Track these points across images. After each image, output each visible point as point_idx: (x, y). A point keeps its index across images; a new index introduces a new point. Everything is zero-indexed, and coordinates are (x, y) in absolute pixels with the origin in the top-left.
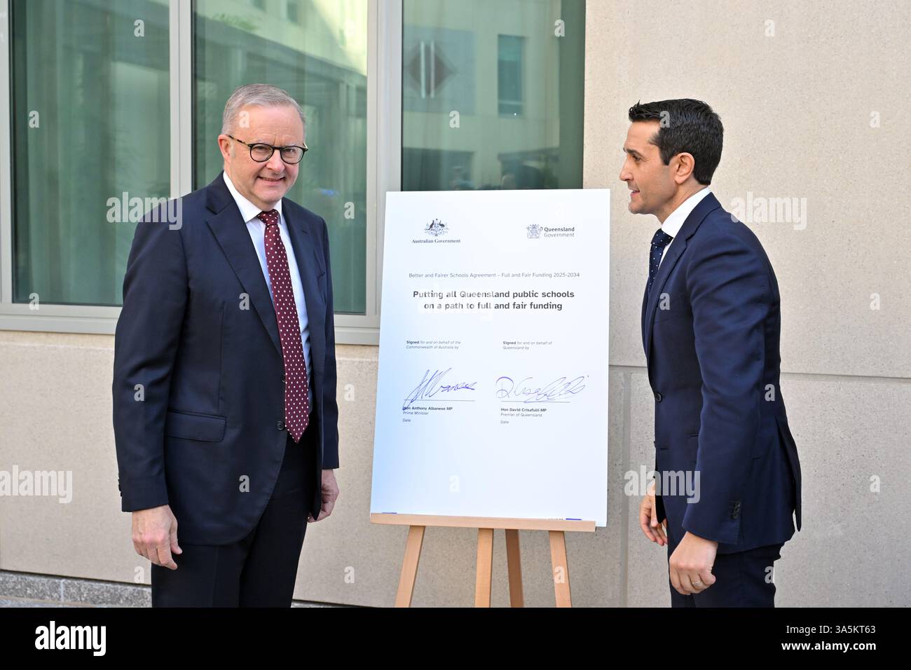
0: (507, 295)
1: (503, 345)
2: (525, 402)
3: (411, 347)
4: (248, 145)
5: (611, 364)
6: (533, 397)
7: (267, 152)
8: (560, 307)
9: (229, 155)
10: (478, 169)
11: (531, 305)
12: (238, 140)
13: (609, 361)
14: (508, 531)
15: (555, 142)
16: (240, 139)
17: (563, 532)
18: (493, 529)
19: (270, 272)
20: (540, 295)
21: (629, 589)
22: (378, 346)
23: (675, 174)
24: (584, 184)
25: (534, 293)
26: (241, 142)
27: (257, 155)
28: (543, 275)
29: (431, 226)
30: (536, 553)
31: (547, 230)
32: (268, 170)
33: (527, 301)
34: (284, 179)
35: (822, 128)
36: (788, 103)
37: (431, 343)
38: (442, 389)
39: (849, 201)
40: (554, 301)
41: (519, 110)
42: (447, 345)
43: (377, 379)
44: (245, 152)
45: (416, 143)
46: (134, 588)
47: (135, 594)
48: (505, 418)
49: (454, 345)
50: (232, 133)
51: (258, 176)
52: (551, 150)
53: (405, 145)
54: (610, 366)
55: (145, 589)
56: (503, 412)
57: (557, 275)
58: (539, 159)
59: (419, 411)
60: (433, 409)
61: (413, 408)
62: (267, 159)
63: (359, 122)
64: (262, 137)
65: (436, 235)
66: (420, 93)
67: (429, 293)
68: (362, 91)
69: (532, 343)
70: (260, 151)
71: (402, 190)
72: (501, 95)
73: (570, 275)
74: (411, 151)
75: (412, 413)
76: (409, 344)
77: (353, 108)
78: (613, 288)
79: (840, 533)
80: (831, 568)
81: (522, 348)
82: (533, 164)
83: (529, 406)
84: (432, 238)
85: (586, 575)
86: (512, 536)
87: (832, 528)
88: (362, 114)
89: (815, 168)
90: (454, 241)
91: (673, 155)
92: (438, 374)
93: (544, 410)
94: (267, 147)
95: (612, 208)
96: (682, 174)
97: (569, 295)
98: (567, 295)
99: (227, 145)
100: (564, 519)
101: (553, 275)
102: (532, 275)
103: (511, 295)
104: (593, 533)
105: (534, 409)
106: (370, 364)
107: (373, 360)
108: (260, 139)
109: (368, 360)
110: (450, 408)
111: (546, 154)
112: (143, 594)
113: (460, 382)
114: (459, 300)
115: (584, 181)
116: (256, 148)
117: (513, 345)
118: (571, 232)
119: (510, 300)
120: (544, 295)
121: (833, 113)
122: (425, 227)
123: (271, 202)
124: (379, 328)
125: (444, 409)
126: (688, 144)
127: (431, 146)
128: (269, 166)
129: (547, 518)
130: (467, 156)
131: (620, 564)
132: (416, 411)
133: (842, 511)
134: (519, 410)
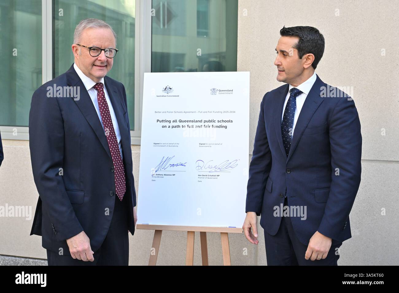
0: (201, 121)
1: (199, 145)
2: (209, 172)
3: (155, 146)
4: (89, 48)
5: (250, 154)
6: (213, 170)
7: (98, 52)
8: (226, 127)
9: (78, 54)
10: (187, 62)
11: (212, 126)
12: (83, 46)
13: (249, 153)
14: (201, 233)
15: (224, 49)
16: (84, 45)
17: (227, 233)
18: (194, 232)
19: (101, 115)
20: (217, 121)
21: (258, 260)
22: (140, 145)
23: (304, 64)
24: (237, 69)
25: (214, 120)
26: (84, 46)
27: (93, 53)
28: (218, 112)
29: (165, 89)
30: (215, 243)
31: (220, 91)
32: (98, 61)
33: (210, 124)
34: (106, 66)
35: (350, 43)
36: (334, 31)
37: (165, 144)
38: (170, 166)
39: (362, 77)
40: (223, 125)
41: (207, 34)
42: (173, 145)
43: (139, 161)
44: (86, 52)
45: (158, 49)
46: (25, 259)
47: (25, 262)
48: (200, 180)
49: (176, 145)
50: (79, 43)
51: (94, 65)
52: (222, 53)
53: (153, 51)
54: (249, 155)
55: (30, 260)
56: (199, 176)
57: (224, 112)
58: (216, 57)
59: (160, 176)
60: (166, 175)
61: (157, 175)
62: (98, 55)
63: (131, 39)
64: (95, 44)
65: (168, 93)
66: (160, 26)
67: (164, 120)
68: (133, 25)
69: (213, 144)
70: (94, 51)
71: (151, 72)
72: (198, 27)
73: (231, 112)
74: (156, 53)
75: (156, 177)
76: (155, 145)
77: (128, 33)
78: (251, 118)
79: (358, 234)
80: (354, 250)
81: (208, 146)
82: (213, 59)
83: (212, 174)
84: (166, 94)
85: (238, 253)
86: (203, 235)
87: (355, 231)
88: (133, 36)
89: (346, 62)
90: (176, 96)
91: (304, 54)
92: (168, 159)
93: (218, 176)
94: (98, 49)
95: (251, 81)
96: (307, 64)
97: (230, 121)
98: (229, 121)
99: (77, 49)
100: (228, 227)
101: (223, 112)
102: (213, 112)
103: (203, 121)
104: (242, 234)
105: (214, 175)
106: (136, 154)
107: (138, 152)
108: (94, 44)
109: (135, 152)
110: (174, 175)
111: (219, 55)
112: (29, 262)
113: (179, 163)
114: (178, 123)
115: (238, 68)
116: (92, 49)
117: (204, 145)
118: (231, 92)
119: (203, 124)
120: (218, 121)
121: (355, 36)
122: (162, 89)
123: (99, 78)
124: (141, 137)
125: (171, 175)
126: (312, 49)
127: (165, 51)
128: (99, 59)
129: (220, 226)
130: (183, 56)
131: (254, 248)
132: (158, 176)
133: (359, 224)
134: (207, 176)
